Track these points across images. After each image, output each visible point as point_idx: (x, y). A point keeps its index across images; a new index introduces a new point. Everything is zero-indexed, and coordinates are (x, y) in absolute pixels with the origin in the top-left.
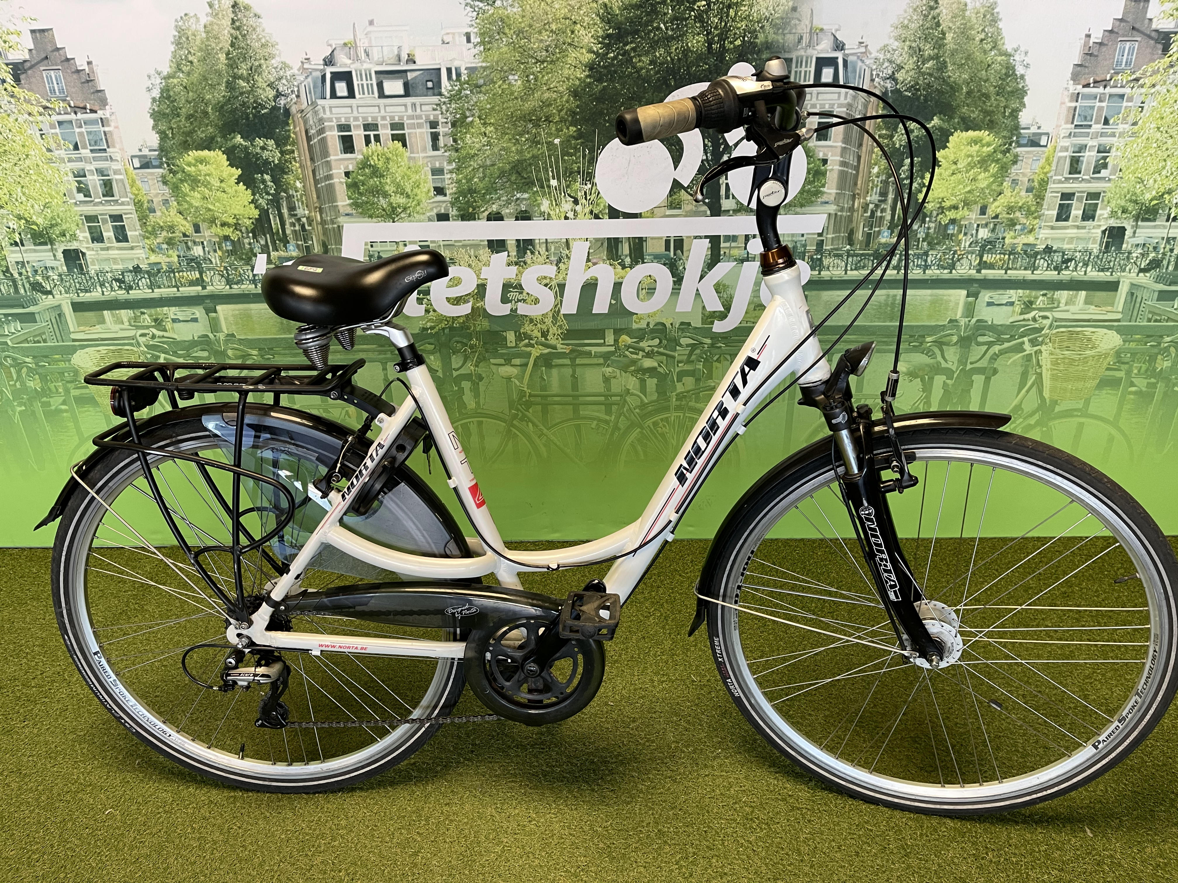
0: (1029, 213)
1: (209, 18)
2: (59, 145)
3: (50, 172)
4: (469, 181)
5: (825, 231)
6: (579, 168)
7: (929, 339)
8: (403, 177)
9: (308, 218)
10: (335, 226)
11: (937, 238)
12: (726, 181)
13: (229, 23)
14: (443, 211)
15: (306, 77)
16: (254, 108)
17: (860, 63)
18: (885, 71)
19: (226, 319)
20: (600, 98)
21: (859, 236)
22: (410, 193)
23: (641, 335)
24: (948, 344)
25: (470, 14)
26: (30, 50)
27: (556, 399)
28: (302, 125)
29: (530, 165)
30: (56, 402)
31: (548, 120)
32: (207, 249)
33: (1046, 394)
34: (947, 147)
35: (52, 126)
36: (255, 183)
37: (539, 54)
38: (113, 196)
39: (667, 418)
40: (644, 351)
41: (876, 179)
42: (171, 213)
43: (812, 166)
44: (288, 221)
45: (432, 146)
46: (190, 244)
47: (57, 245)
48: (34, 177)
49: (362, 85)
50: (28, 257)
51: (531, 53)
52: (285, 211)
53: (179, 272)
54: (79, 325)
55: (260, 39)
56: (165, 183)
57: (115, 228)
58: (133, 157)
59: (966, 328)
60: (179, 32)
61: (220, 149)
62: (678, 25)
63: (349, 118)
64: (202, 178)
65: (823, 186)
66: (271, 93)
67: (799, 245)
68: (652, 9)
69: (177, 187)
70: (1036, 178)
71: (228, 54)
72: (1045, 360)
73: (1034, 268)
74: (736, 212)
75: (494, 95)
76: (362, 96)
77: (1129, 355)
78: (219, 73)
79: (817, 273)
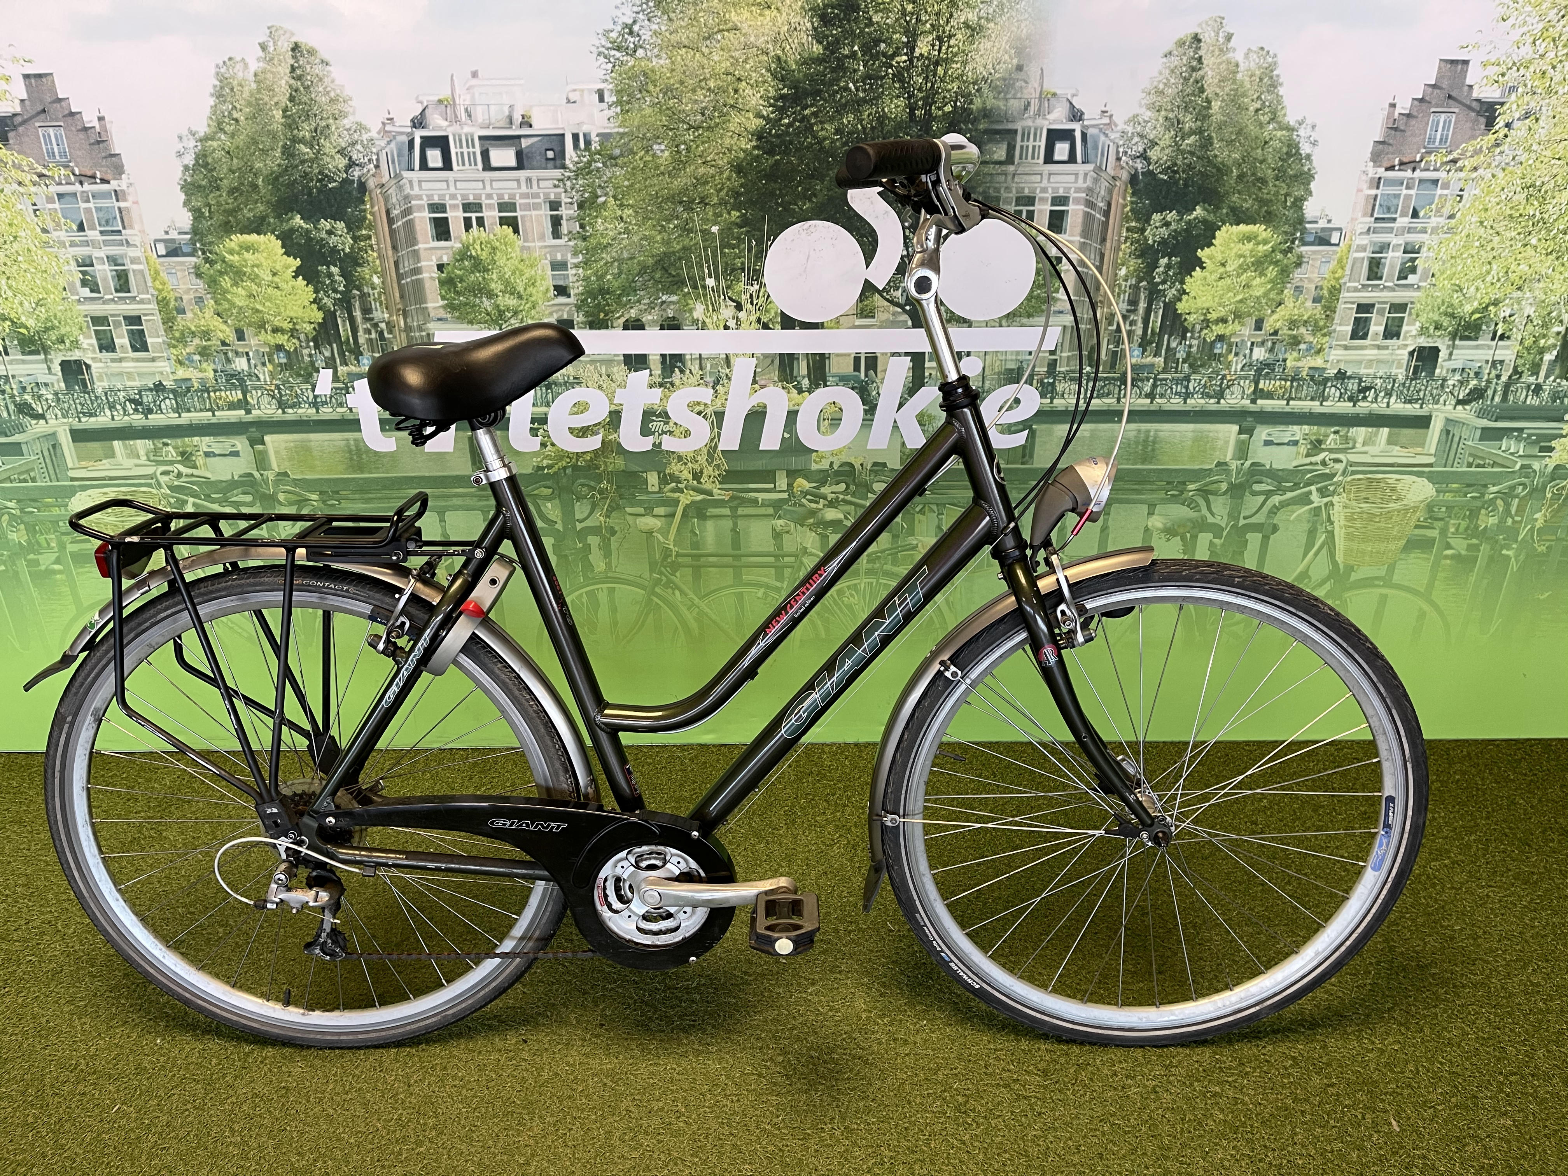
0: (1317, 329)
1: (261, 64)
2: (58, 224)
3: (45, 258)
4: (600, 278)
5: (1059, 348)
6: (743, 263)
7: (1191, 487)
8: (514, 273)
9: (388, 324)
10: (424, 334)
11: (1200, 359)
13: (288, 71)
14: (565, 317)
15: (389, 143)
16: (319, 180)
17: (1102, 138)
18: (1135, 148)
19: (276, 452)
20: (772, 175)
21: (1103, 354)
22: (522, 292)
23: (822, 478)
24: (1215, 493)
25: (604, 66)
26: (22, 101)
27: (711, 559)
28: (382, 203)
29: (680, 259)
30: (46, 560)
31: (703, 202)
32: (253, 362)
33: (1339, 558)
34: (1212, 244)
35: (50, 200)
36: (318, 276)
37: (692, 118)
38: (129, 292)
39: (855, 585)
40: (825, 498)
41: (1124, 283)
42: (206, 315)
43: (1042, 265)
44: (362, 327)
45: (553, 233)
46: (230, 354)
47: (52, 355)
48: (24, 266)
49: (462, 153)
50: (12, 370)
51: (683, 116)
52: (358, 314)
53: (215, 391)
54: (80, 459)
55: (328, 93)
56: (199, 275)
57: (131, 333)
58: (156, 241)
59: (1238, 473)
60: (221, 81)
61: (273, 232)
62: (871, 84)
63: (444, 195)
64: (248, 270)
65: (1058, 290)
66: (342, 162)
67: (1025, 366)
68: (838, 65)
69: (215, 281)
70: (1326, 285)
71: (285, 111)
72: (1338, 514)
73: (1323, 398)
75: (633, 169)
76: (461, 167)
77: (1444, 509)
78: (274, 136)
79: (1049, 401)
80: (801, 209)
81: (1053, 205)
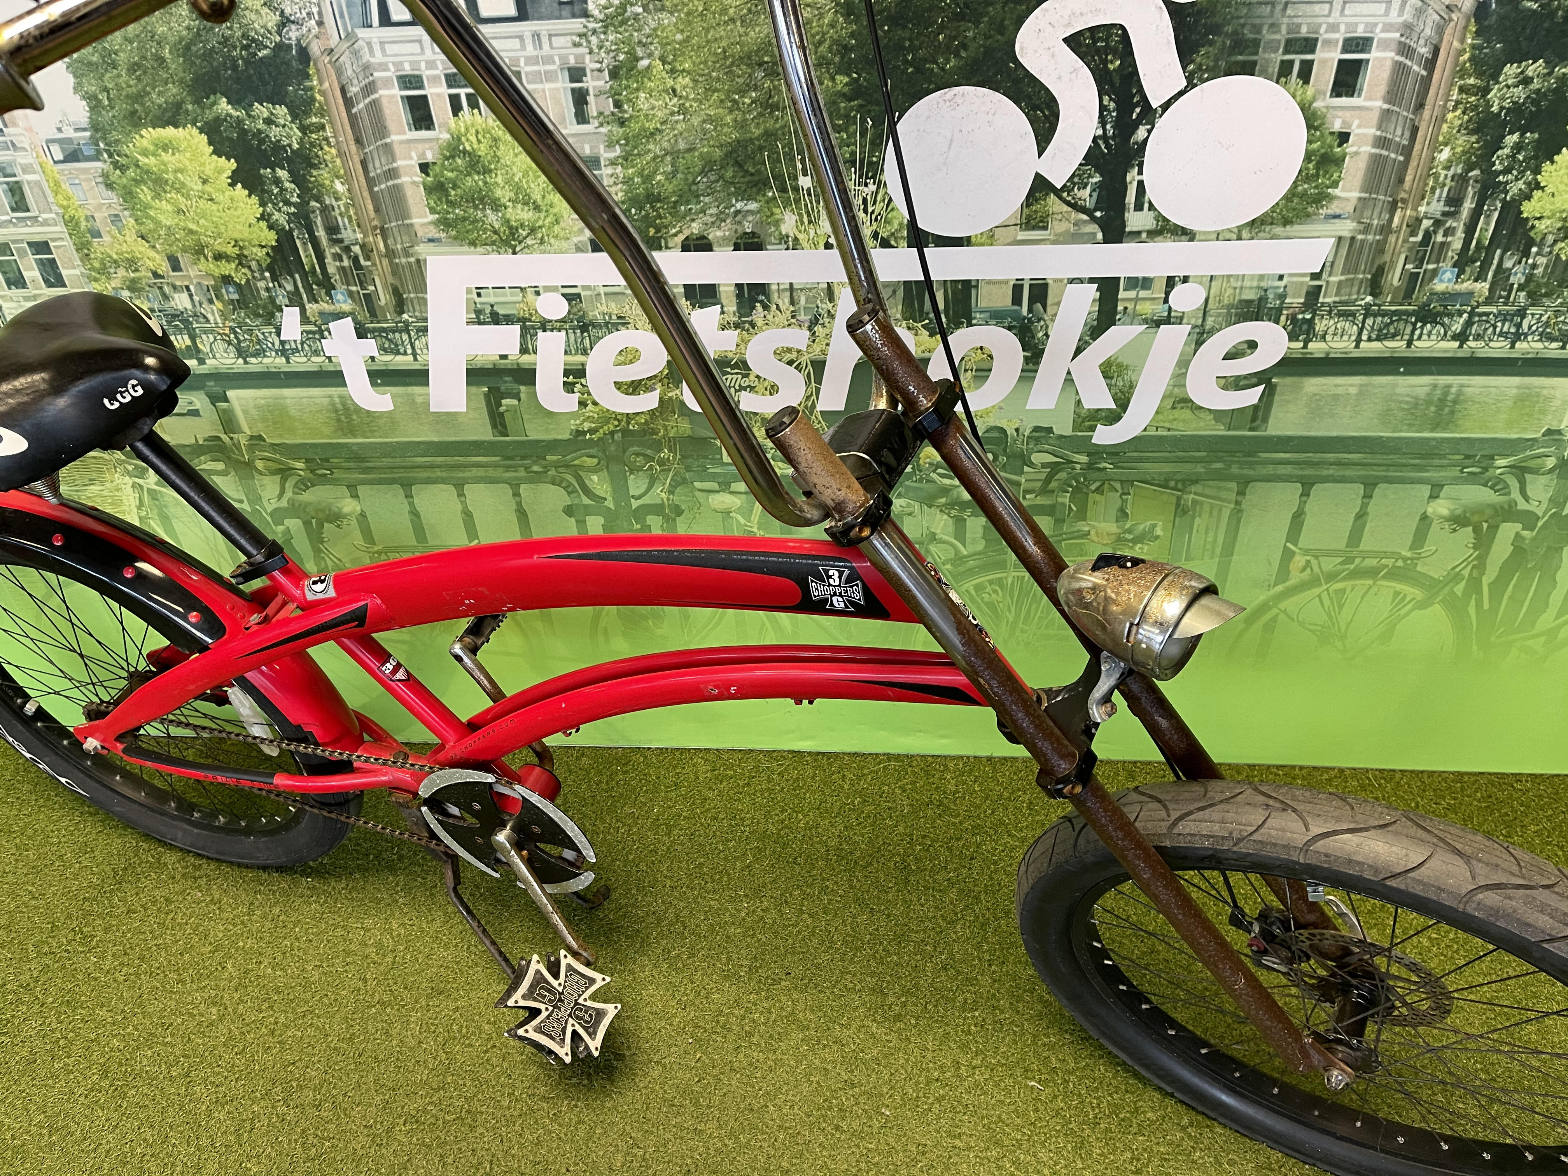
4: (647, 179)
5: (1327, 269)
6: (853, 154)
7: (1501, 462)
9: (363, 247)
10: (412, 260)
11: (1547, 285)
12: (1140, 178)
16: (245, 47)
21: (1395, 278)
22: (539, 202)
24: (1535, 471)
28: (334, 78)
29: (761, 149)
32: (196, 298)
36: (263, 184)
38: (28, 210)
41: (1443, 173)
42: (128, 239)
43: (1315, 146)
44: (329, 251)
45: (576, 115)
46: (166, 289)
52: (321, 233)
56: (109, 186)
57: (40, 262)
58: (49, 142)
61: (194, 124)
63: (419, 62)
64: (170, 176)
65: (1335, 184)
66: (272, 20)
67: (1271, 296)
69: (131, 193)
74: (1153, 234)
75: (688, 14)
79: (1301, 344)
80: (943, 69)
81: (1345, 50)
